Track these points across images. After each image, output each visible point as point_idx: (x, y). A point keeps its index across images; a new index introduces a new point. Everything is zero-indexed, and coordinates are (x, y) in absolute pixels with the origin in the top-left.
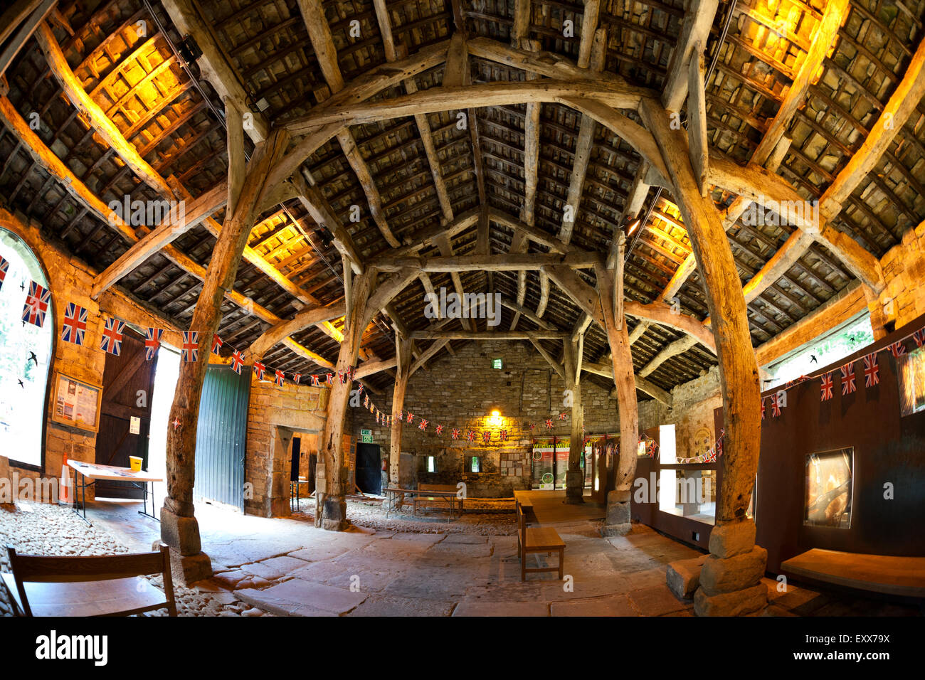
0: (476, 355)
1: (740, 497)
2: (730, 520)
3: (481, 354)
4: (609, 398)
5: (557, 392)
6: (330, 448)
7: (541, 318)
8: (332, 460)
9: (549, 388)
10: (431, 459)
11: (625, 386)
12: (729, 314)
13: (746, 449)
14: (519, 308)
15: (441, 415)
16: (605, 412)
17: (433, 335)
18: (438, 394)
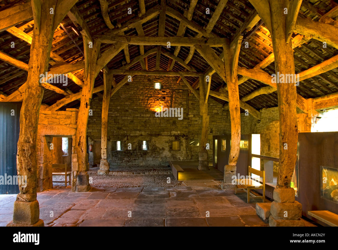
0: (145, 81)
1: (286, 177)
2: (282, 186)
3: (148, 80)
4: (223, 109)
5: (192, 104)
6: (79, 145)
7: (187, 64)
8: (81, 151)
9: (188, 100)
10: (119, 143)
11: (235, 112)
12: (287, 101)
13: (289, 157)
14: (175, 58)
15: (125, 116)
16: (220, 117)
17: (125, 72)
18: (123, 103)
